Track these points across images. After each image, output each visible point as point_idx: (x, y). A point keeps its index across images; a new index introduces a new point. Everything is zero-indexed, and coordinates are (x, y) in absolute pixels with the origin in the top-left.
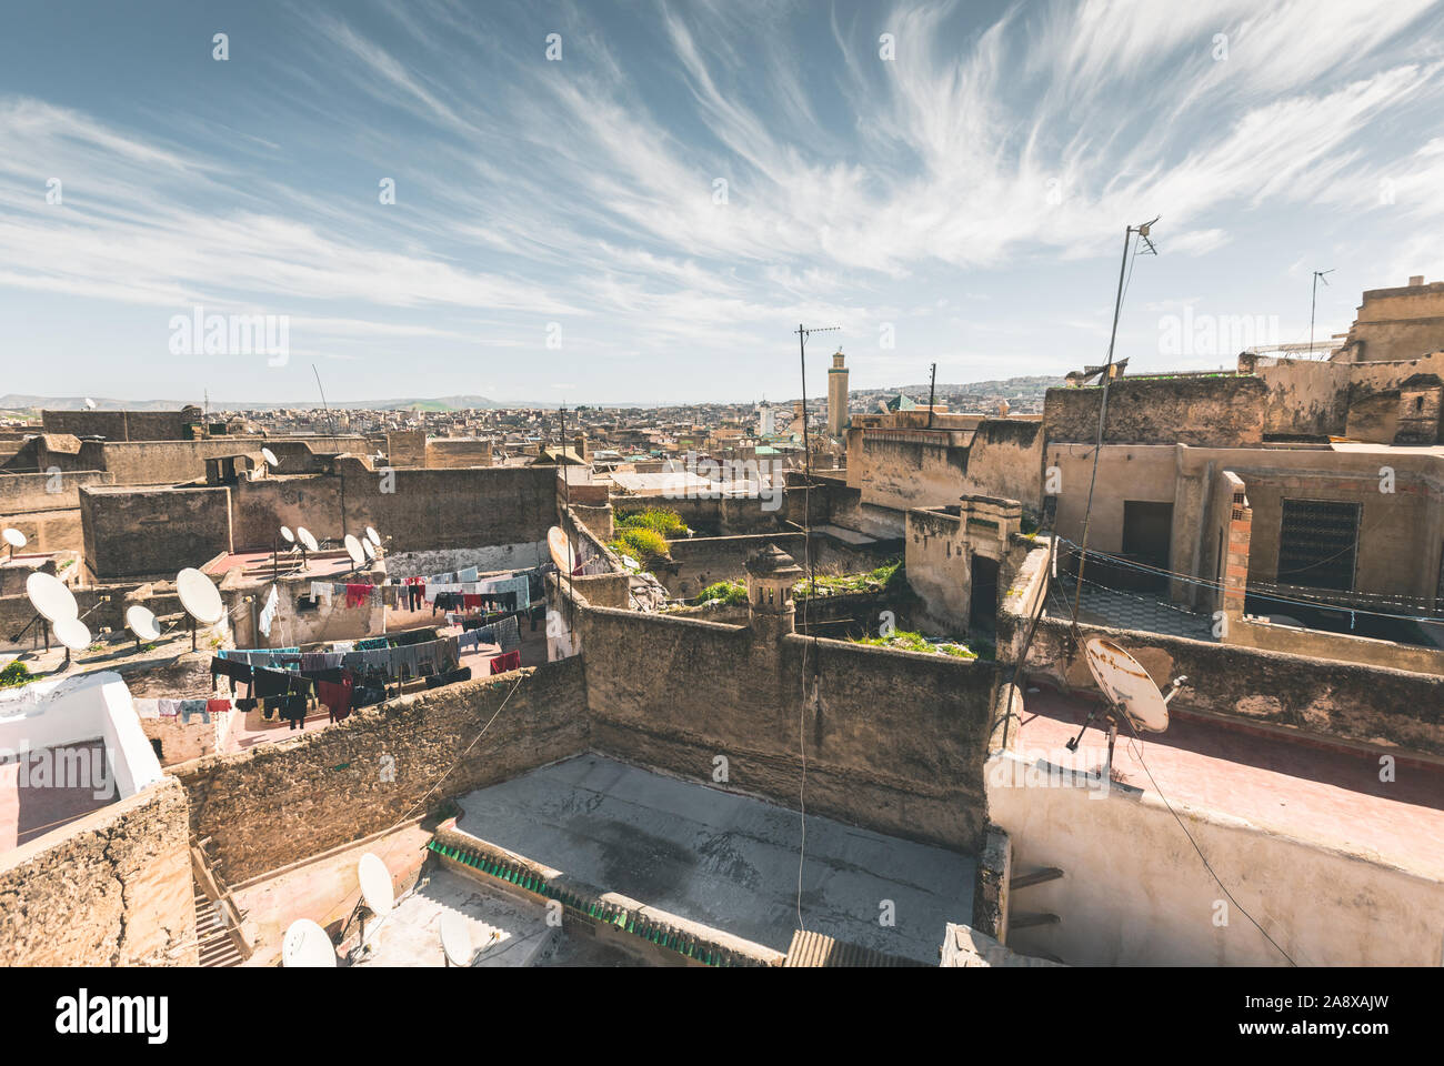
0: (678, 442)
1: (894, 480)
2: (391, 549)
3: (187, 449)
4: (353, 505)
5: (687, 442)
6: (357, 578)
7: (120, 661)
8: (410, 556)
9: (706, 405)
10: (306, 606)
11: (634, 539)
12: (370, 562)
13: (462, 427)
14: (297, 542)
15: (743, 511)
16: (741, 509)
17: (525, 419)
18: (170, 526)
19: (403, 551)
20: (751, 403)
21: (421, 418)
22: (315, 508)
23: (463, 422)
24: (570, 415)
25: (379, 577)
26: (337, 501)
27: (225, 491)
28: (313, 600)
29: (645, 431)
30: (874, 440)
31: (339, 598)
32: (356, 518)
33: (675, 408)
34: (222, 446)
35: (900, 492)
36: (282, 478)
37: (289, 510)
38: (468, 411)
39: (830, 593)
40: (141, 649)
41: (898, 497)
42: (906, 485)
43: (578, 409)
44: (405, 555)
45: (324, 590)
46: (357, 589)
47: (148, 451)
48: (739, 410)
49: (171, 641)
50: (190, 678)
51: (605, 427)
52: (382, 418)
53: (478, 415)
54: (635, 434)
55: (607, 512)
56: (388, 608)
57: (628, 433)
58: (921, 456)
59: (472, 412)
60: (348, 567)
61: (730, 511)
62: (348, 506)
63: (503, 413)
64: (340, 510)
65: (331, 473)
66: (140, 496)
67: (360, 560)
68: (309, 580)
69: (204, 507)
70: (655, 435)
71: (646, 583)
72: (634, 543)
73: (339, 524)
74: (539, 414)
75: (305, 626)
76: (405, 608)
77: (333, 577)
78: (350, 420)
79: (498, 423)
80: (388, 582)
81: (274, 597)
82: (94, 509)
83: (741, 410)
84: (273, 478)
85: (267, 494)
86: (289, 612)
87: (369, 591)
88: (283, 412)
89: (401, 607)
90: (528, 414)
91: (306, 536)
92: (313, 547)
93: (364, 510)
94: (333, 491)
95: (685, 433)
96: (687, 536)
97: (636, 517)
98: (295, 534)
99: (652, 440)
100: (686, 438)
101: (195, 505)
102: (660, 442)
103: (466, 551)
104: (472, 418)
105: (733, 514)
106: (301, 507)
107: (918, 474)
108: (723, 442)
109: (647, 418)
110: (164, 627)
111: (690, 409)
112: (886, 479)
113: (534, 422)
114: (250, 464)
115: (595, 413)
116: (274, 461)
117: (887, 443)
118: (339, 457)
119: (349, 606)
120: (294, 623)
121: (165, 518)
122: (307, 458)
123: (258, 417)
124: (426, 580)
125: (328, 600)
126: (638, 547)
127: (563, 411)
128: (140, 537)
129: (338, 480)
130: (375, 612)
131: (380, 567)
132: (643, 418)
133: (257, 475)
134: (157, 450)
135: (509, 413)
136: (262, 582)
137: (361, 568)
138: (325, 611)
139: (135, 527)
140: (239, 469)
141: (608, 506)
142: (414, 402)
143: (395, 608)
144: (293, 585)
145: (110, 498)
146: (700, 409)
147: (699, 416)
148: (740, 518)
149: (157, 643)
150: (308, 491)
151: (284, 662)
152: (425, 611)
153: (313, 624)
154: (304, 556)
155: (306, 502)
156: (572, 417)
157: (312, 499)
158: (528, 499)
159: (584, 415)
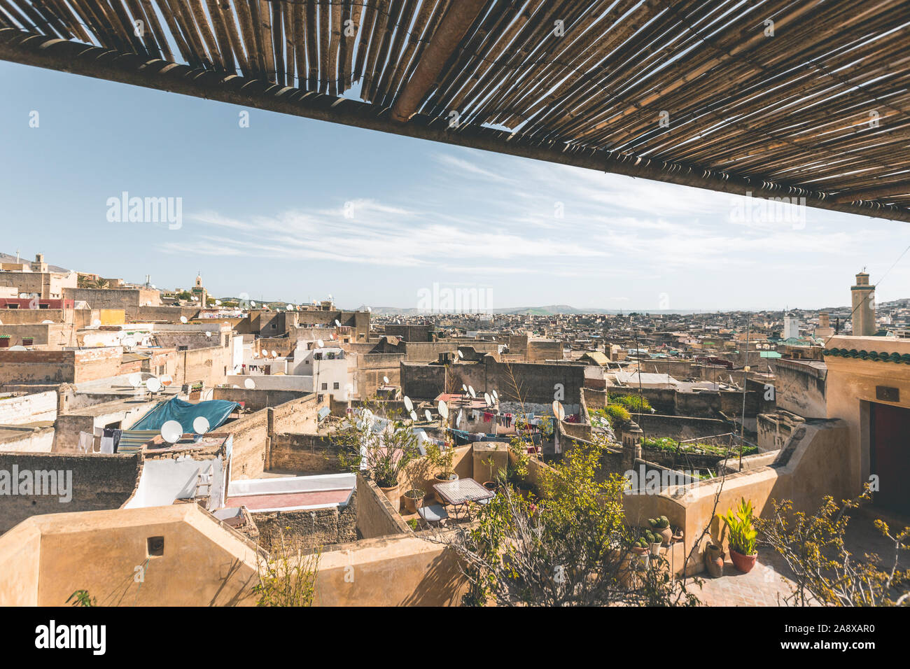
0: (702, 343)
1: (795, 395)
2: (501, 400)
3: (431, 345)
4: (490, 377)
5: (710, 343)
6: (488, 411)
7: (423, 426)
8: (512, 404)
9: (737, 313)
10: (470, 419)
11: (610, 410)
12: (493, 405)
13: (554, 325)
14: (468, 391)
15: (688, 402)
16: (686, 400)
17: (594, 321)
18: (427, 380)
19: (509, 401)
20: (782, 310)
21: (531, 319)
22: (476, 377)
23: (555, 322)
24: (624, 318)
25: (496, 412)
26: (484, 376)
27: (444, 368)
28: (473, 417)
29: (675, 334)
30: (782, 367)
31: (481, 418)
32: (491, 383)
33: (709, 314)
34: (443, 345)
35: (797, 403)
36: (464, 363)
37: (466, 377)
38: (559, 315)
39: (702, 453)
40: (428, 423)
41: (797, 406)
42: (801, 399)
43: (631, 315)
44: (510, 403)
45: (476, 413)
46: (488, 415)
47: (419, 346)
48: (769, 316)
49: (434, 423)
50: (440, 435)
51: (646, 330)
52: (510, 319)
53: (565, 318)
54: (668, 336)
55: (604, 394)
56: (498, 424)
57: (663, 334)
58: (807, 381)
59: (561, 316)
60: (485, 405)
61: (679, 401)
62: (488, 378)
63: (580, 317)
64: (484, 379)
65: (481, 362)
66: (418, 367)
67: (489, 404)
68: (472, 408)
69: (438, 373)
70: (683, 337)
71: (604, 431)
72: (609, 412)
73: (484, 385)
74: (603, 318)
75: (470, 426)
76: (504, 426)
77: (480, 409)
78: (495, 320)
79: (577, 323)
80: (499, 414)
81: (461, 414)
82: (405, 370)
83: (770, 317)
84: (461, 362)
85: (459, 369)
86: (465, 420)
87: (492, 417)
88: (463, 315)
89: (502, 425)
90: (596, 318)
91: (471, 390)
92: (474, 396)
93: (494, 380)
94: (482, 371)
95: (708, 336)
96: (650, 412)
97: (621, 398)
98: (468, 388)
99: (680, 340)
100: (709, 340)
101: (435, 372)
102: (687, 342)
103: (537, 405)
104: (561, 320)
105: (681, 403)
106: (470, 376)
107: (806, 393)
108: (741, 344)
109: (684, 321)
110: (433, 418)
111: (722, 315)
112: (789, 393)
113: (600, 323)
114: (453, 356)
115: (643, 318)
116: (462, 356)
117: (790, 370)
118: (486, 355)
119: (485, 421)
120: (467, 425)
121: (425, 376)
122: (474, 354)
123: (453, 318)
124: (513, 416)
125: (478, 418)
126: (611, 415)
127: (620, 316)
128: (418, 383)
129: (485, 366)
130: (494, 425)
131: (496, 407)
132: (680, 322)
133: (456, 361)
134: (422, 346)
135: (584, 317)
136: (457, 407)
137: (490, 407)
138: (476, 422)
139: (416, 379)
140: (450, 358)
141: (605, 390)
142: (528, 309)
143: (500, 425)
144: (467, 410)
145: (410, 367)
146: (732, 315)
147: (730, 321)
148: (686, 406)
149: (431, 423)
150: (473, 369)
151: (464, 435)
152: (511, 429)
153: (473, 426)
154: (471, 399)
155: (472, 374)
156: (626, 320)
157: (474, 373)
158: (569, 382)
159: (635, 319)
